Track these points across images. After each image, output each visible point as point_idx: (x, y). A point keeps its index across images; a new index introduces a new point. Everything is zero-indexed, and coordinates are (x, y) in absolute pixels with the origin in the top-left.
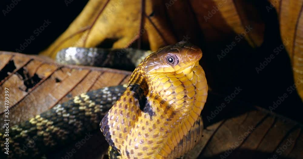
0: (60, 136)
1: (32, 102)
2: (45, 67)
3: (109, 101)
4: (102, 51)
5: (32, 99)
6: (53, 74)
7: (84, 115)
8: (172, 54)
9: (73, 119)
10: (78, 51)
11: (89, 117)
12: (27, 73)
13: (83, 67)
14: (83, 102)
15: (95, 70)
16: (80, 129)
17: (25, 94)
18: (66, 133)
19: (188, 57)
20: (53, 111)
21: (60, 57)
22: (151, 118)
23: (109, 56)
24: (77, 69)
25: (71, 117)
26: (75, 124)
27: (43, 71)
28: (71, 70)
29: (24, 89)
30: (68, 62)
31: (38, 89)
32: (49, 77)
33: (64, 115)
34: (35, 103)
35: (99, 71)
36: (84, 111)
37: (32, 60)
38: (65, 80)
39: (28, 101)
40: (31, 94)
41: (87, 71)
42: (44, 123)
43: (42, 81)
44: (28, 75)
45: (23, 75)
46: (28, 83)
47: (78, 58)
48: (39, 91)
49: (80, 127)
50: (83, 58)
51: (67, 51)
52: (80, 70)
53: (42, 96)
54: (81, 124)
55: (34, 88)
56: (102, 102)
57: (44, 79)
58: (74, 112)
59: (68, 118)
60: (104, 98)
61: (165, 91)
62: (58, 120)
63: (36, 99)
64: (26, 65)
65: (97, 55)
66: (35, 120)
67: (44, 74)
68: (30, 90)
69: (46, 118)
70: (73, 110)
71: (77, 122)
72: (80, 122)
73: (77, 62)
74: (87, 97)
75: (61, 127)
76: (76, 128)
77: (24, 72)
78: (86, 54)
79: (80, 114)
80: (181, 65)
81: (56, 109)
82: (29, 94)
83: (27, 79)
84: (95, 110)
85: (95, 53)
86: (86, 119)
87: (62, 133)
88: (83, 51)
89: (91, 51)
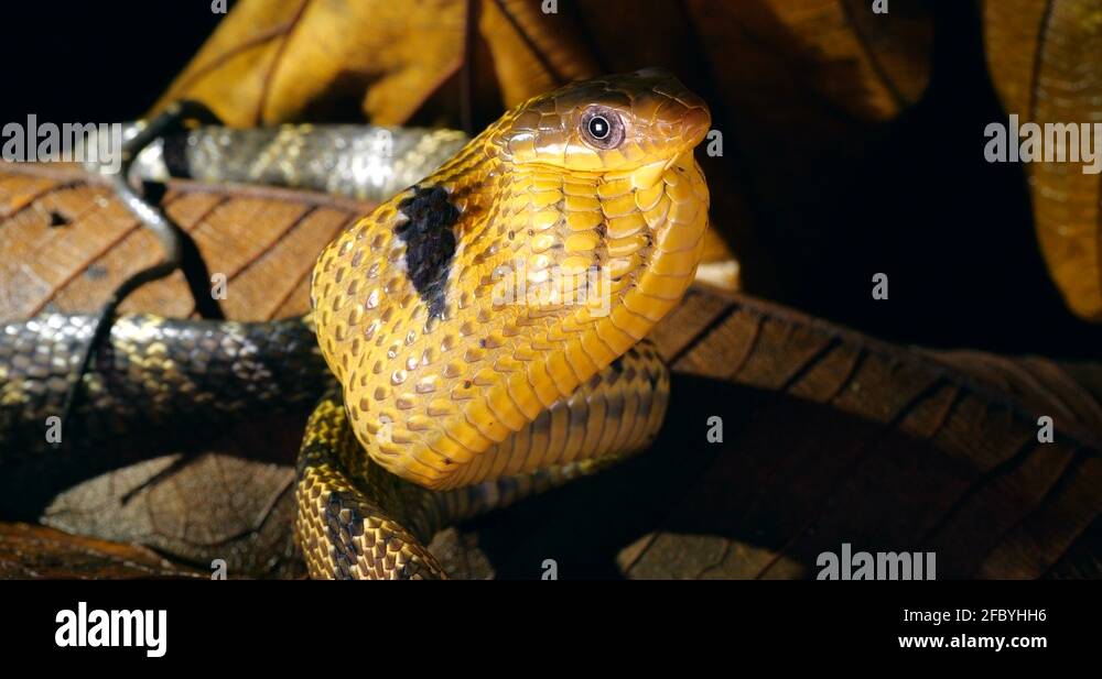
6: (40, 197)
8: (606, 108)
19: (659, 125)
22: (428, 325)
38: (82, 217)
61: (532, 233)
80: (629, 151)
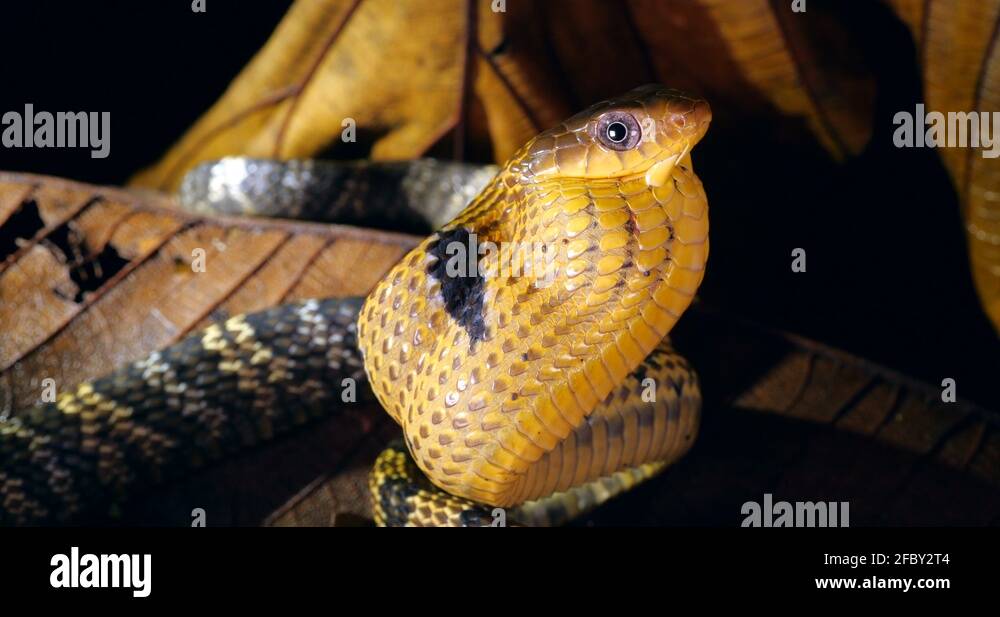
0: (149, 453)
1: (96, 337)
2: (142, 223)
3: (317, 346)
4: (331, 169)
5: (95, 328)
6: (165, 243)
7: (235, 390)
9: (198, 401)
10: (252, 172)
11: (250, 395)
12: (80, 239)
13: (266, 223)
14: (235, 346)
15: (305, 232)
16: (216, 433)
17: (72, 309)
18: (169, 443)
20: (135, 373)
21: (194, 187)
22: (472, 348)
23: (351, 184)
24: (247, 230)
25: (193, 394)
26: (202, 418)
27: (135, 234)
28: (226, 233)
29: (72, 295)
30: (216, 206)
31: (116, 292)
32: (154, 254)
33: (170, 388)
34: (107, 339)
35: (319, 235)
36: (234, 377)
37: (96, 200)
39: (82, 333)
40: (95, 310)
41: (278, 237)
42: (103, 411)
43: (128, 267)
44: (84, 248)
45: (67, 249)
46: (84, 275)
47: (250, 193)
48: (119, 302)
49: (218, 428)
50: (268, 192)
51: (216, 169)
52: (257, 233)
53: (129, 317)
54: (223, 417)
55: (101, 290)
56: (294, 350)
57: (137, 261)
58: (201, 380)
59: (182, 397)
60: (300, 335)
61: (566, 241)
62: (148, 404)
63: (110, 327)
64: (76, 216)
65: (313, 182)
66: (77, 401)
67: (136, 246)
68: (89, 297)
69: (110, 395)
70: (201, 373)
71: (211, 412)
72: (219, 411)
73: (246, 204)
74: (247, 331)
75: (156, 427)
76: (203, 428)
77: (71, 238)
78: (278, 179)
79: (220, 387)
81: (145, 369)
82: (86, 310)
83: (79, 260)
84: (270, 373)
85: (306, 176)
86: (239, 404)
87: (156, 445)
88: (266, 169)
89: (292, 170)
